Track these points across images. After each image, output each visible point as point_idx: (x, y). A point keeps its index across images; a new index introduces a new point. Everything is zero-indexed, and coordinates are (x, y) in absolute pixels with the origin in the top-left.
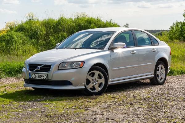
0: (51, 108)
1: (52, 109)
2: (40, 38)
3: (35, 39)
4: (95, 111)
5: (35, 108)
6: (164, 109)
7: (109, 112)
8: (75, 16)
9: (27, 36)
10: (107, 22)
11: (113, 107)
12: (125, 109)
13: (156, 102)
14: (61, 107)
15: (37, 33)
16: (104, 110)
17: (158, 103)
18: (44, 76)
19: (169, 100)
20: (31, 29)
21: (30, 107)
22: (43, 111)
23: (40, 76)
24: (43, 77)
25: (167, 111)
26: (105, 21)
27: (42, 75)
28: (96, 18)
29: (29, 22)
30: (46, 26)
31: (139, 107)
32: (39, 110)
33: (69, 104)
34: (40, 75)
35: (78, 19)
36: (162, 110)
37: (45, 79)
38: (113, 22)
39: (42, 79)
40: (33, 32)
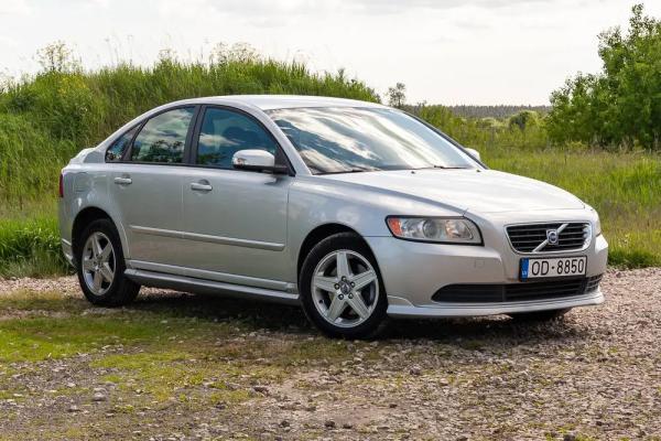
0: (129, 385)
1: (132, 390)
2: (88, 134)
3: (71, 138)
4: (286, 398)
5: (72, 385)
6: (532, 390)
7: (335, 399)
8: (211, 57)
9: (42, 129)
10: (328, 79)
11: (348, 382)
12: (390, 389)
13: (503, 363)
14: (163, 383)
15: (78, 119)
16: (317, 394)
17: (511, 368)
18: (576, 263)
19: (548, 357)
20: (58, 104)
21: (52, 383)
22: (100, 395)
23: (564, 266)
24: (574, 269)
25: (541, 395)
26: (322, 76)
27: (570, 260)
28: (289, 64)
29: (51, 79)
30: (110, 93)
31: (443, 381)
32: (86, 392)
33: (193, 370)
34: (564, 260)
35: (222, 66)
36: (524, 395)
37: (577, 273)
38: (348, 77)
39: (570, 274)
40: (64, 113)
